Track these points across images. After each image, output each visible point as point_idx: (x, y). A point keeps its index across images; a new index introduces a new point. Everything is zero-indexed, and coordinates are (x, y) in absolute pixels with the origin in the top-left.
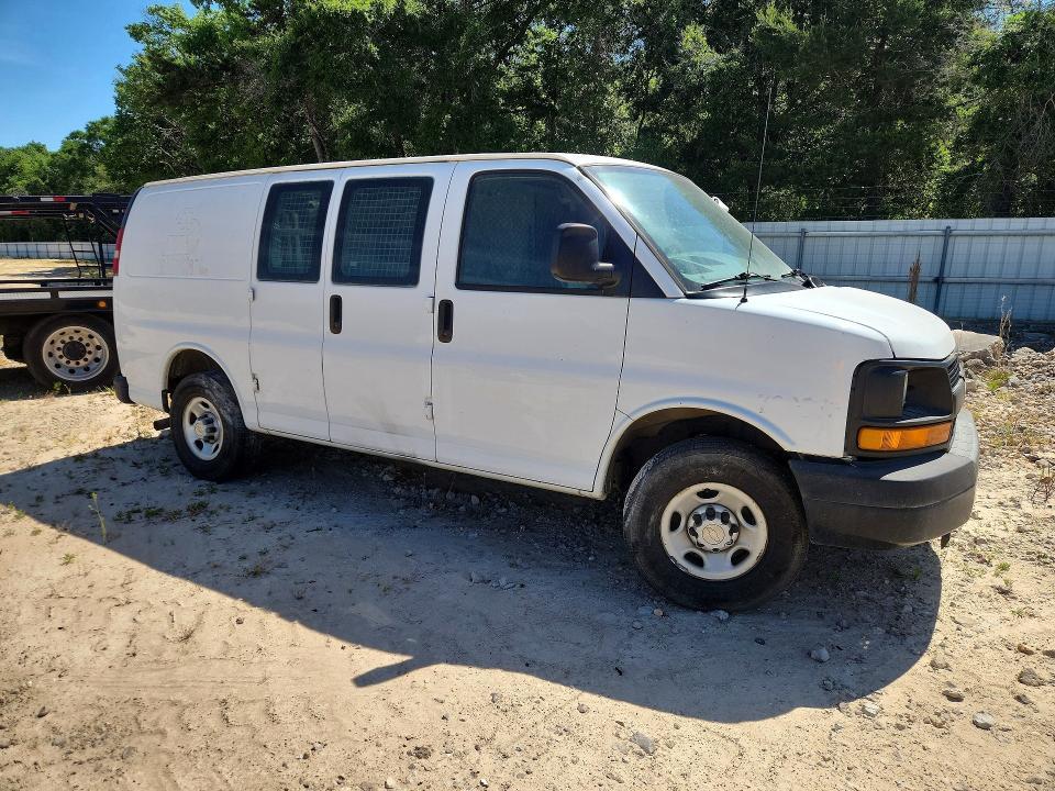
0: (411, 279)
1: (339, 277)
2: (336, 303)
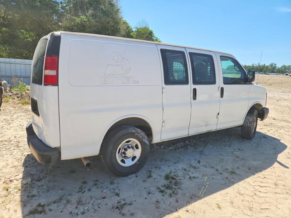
0: (214, 82)
1: (195, 82)
2: (195, 90)
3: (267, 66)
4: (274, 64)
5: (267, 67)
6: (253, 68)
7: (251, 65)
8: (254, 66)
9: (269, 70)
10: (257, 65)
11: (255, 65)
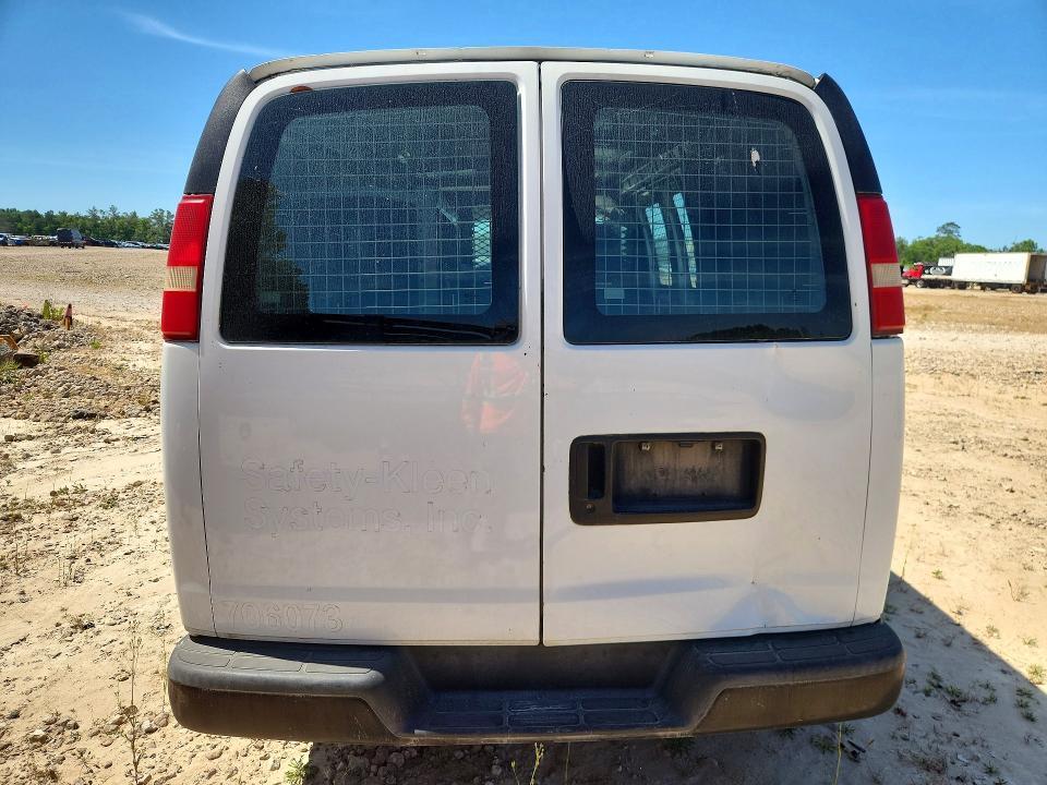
3: (145, 219)
4: (165, 214)
5: (145, 223)
6: (96, 226)
7: (88, 214)
8: (95, 218)
9: (154, 234)
10: (109, 215)
11: (99, 214)
